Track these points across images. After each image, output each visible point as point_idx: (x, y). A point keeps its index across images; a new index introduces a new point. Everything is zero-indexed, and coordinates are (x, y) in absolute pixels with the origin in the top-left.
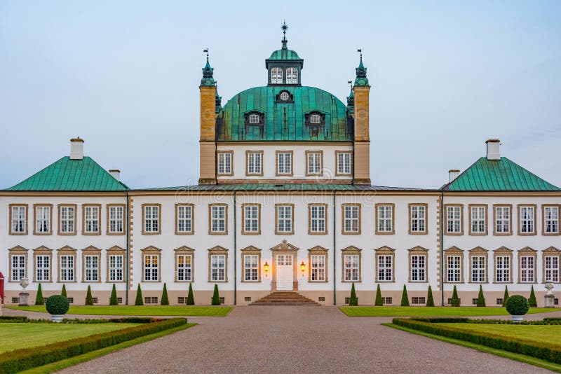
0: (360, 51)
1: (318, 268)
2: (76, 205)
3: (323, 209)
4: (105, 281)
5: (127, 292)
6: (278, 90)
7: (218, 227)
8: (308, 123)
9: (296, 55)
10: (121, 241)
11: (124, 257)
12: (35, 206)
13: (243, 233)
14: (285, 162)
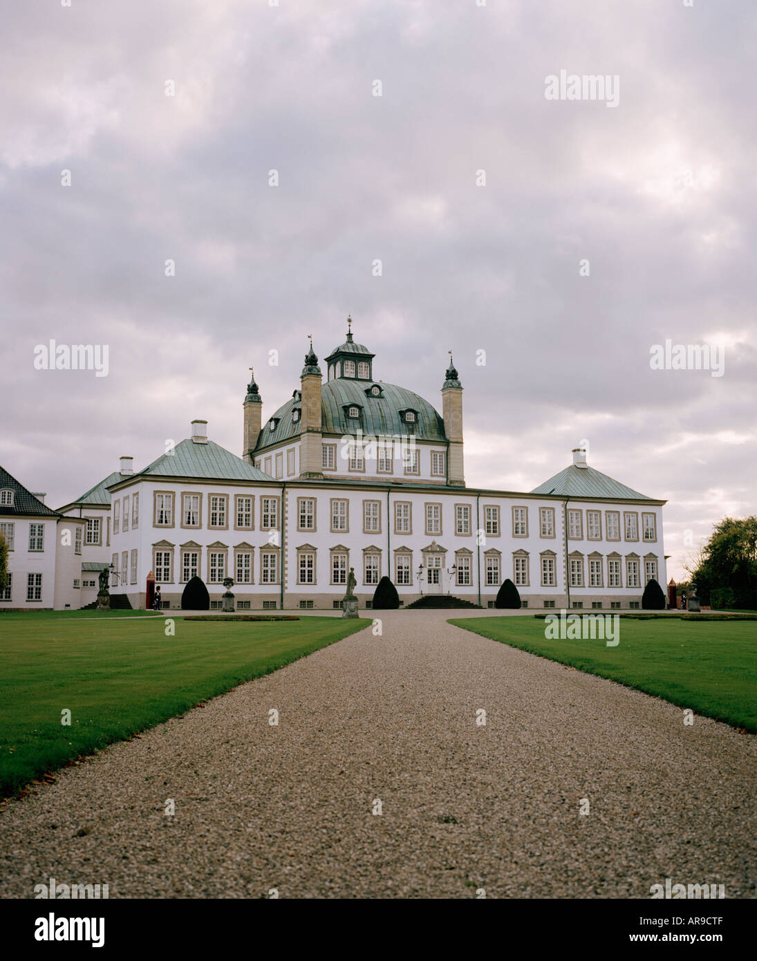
0: (450, 353)
1: (464, 571)
2: (227, 495)
3: (467, 508)
4: (259, 582)
5: (282, 594)
7: (371, 525)
8: (403, 421)
9: (367, 350)
11: (278, 556)
12: (183, 493)
13: (395, 533)
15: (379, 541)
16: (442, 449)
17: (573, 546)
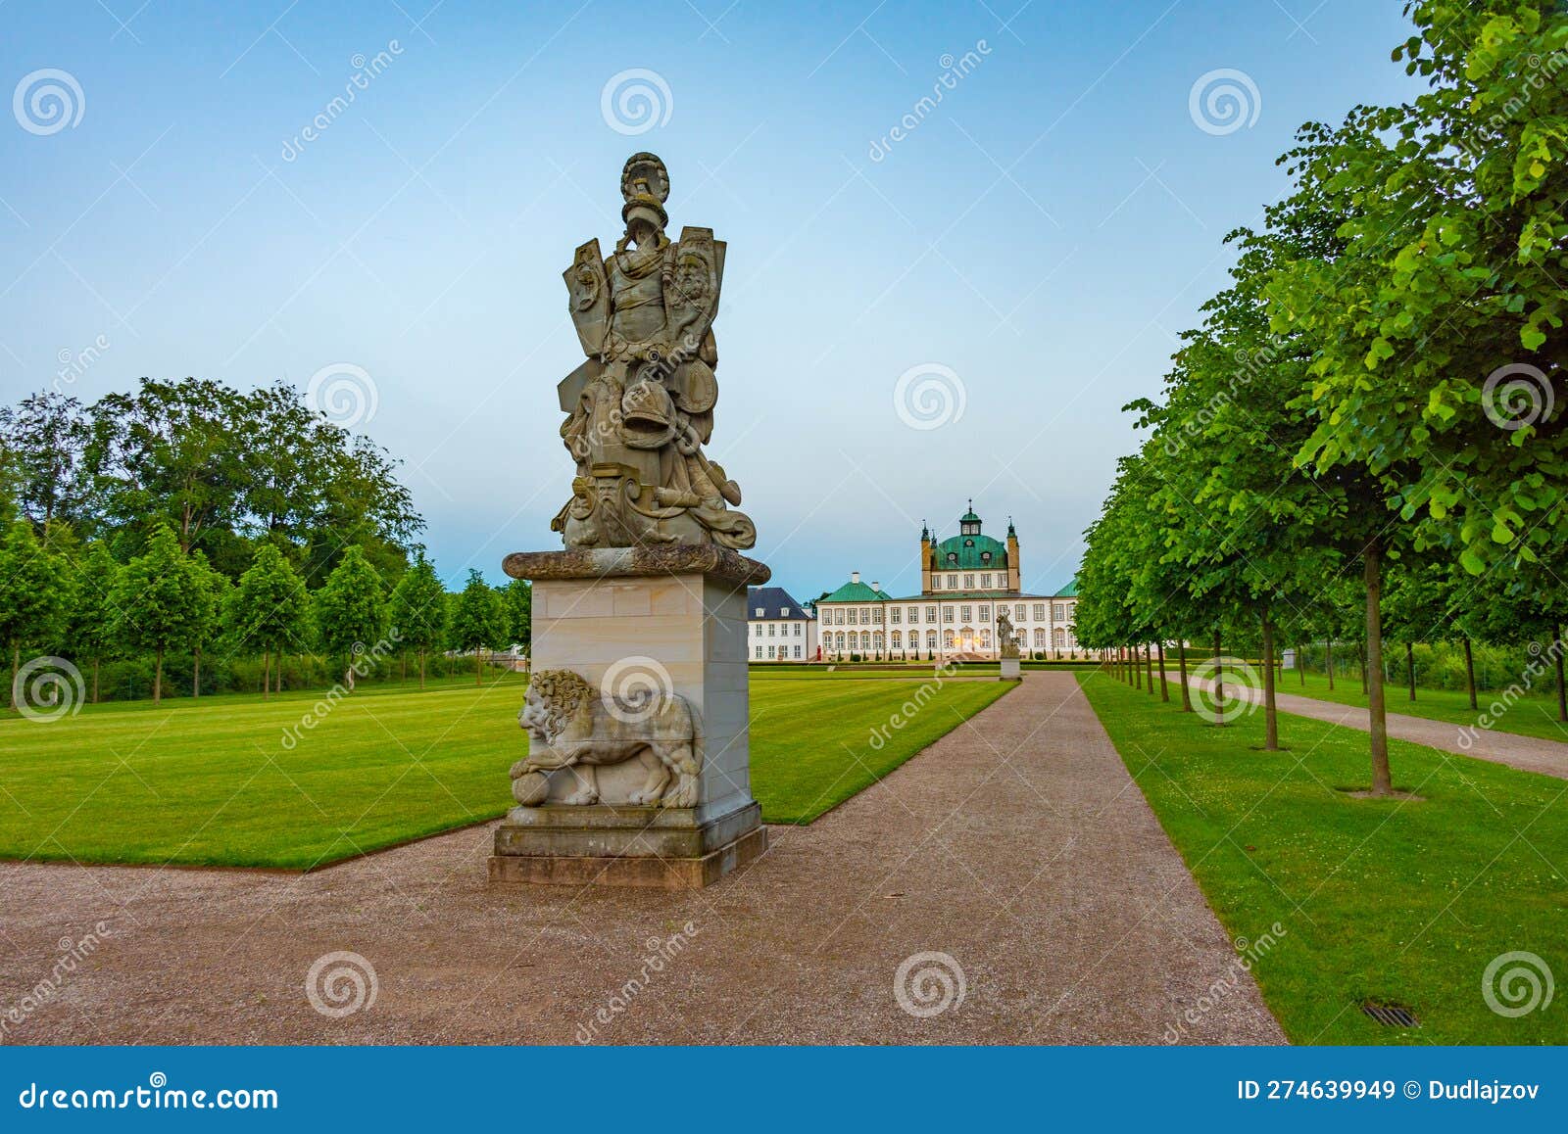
0: (1011, 517)
1: (985, 640)
2: (856, 609)
3: (987, 608)
4: (873, 648)
5: (884, 653)
6: (967, 538)
7: (931, 619)
8: (982, 558)
9: (977, 517)
10: (880, 627)
11: (882, 636)
12: (836, 609)
13: (944, 622)
14: (969, 581)
15: (935, 626)
16: (1005, 572)
17: (1056, 625)
